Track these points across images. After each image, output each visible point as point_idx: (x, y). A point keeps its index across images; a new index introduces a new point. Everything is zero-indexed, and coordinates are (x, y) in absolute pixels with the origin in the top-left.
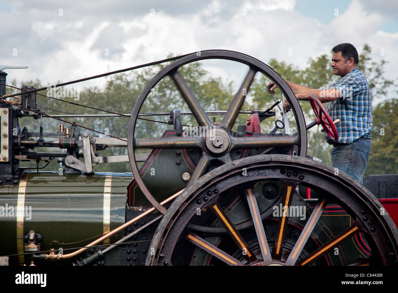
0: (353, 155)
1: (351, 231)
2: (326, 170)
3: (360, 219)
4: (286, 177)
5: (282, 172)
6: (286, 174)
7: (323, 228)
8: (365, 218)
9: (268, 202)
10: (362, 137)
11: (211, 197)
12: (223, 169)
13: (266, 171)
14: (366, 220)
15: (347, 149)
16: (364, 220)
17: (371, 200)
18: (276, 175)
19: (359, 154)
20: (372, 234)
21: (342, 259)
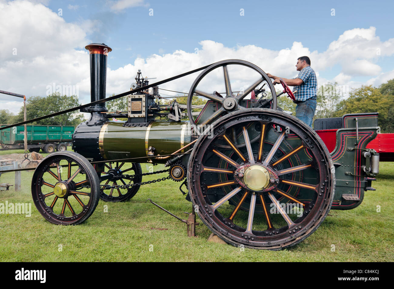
0: (306, 107)
1: (300, 148)
2: (283, 115)
3: (304, 141)
4: (262, 120)
5: (259, 117)
6: (261, 118)
7: (288, 146)
8: (307, 141)
9: (258, 133)
10: (311, 98)
11: (222, 131)
12: (226, 116)
13: (251, 117)
14: (308, 142)
15: (304, 105)
16: (306, 142)
17: (310, 131)
18: (256, 119)
19: (310, 107)
20: (311, 149)
21: (298, 161)
